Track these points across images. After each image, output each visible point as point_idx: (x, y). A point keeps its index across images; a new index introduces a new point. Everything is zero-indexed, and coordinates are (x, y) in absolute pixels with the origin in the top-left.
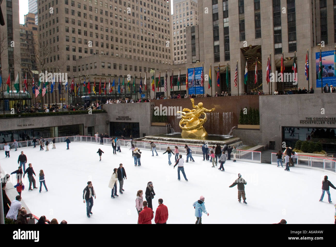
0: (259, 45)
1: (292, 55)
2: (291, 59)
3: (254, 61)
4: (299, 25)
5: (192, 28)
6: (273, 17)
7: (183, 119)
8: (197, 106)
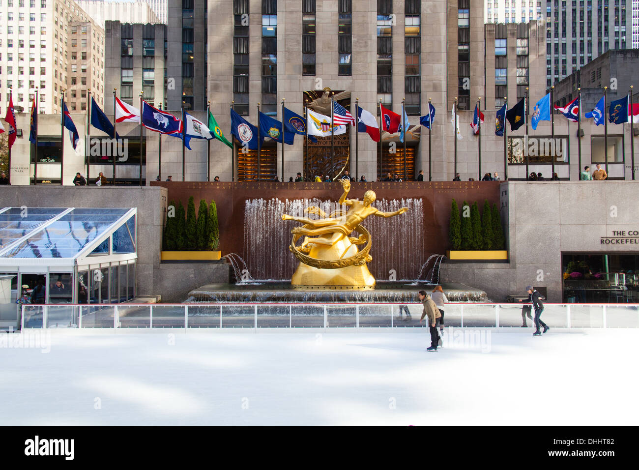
0: (348, 90)
2: (409, 129)
4: (426, 63)
5: (123, 27)
6: (377, 38)
7: (306, 238)
8: (355, 200)
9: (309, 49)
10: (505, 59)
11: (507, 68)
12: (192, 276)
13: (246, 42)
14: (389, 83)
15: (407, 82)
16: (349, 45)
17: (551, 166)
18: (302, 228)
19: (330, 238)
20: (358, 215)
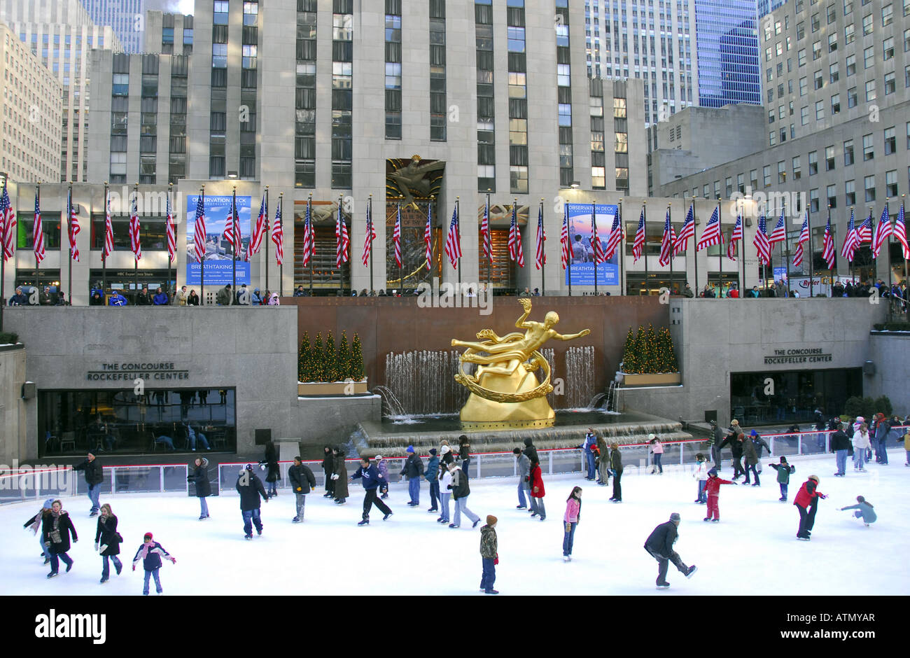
0: (441, 159)
4: (535, 131)
5: (116, 59)
6: (478, 97)
7: (480, 367)
8: (535, 323)
9: (394, 107)
10: (601, 121)
11: (603, 132)
13: (311, 94)
15: (513, 153)
16: (443, 105)
18: (474, 355)
19: (507, 367)
20: (538, 339)
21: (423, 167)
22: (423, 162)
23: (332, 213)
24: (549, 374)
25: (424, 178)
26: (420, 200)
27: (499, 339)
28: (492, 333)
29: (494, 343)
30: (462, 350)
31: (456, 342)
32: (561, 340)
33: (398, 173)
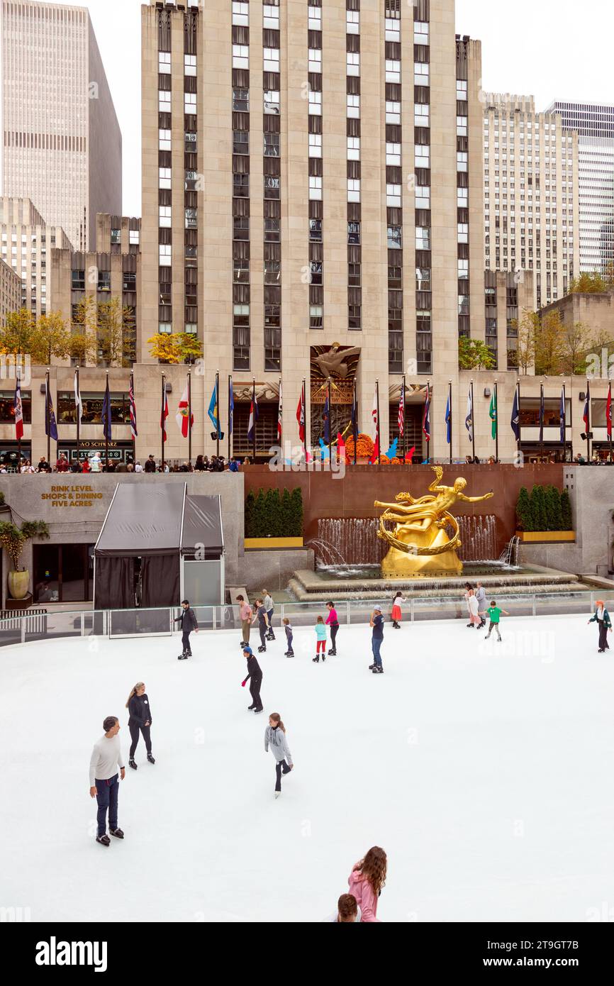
0: (357, 346)
1: (423, 380)
2: (420, 389)
3: (324, 381)
4: (438, 320)
5: (74, 257)
6: (389, 291)
7: (398, 524)
8: (446, 487)
10: (495, 309)
12: (278, 563)
13: (246, 290)
14: (400, 340)
15: (419, 339)
16: (359, 298)
17: (539, 429)
18: (393, 514)
19: (422, 525)
20: (448, 501)
21: (341, 352)
22: (342, 348)
23: (265, 392)
24: (458, 532)
25: (343, 362)
26: (338, 381)
27: (415, 501)
28: (408, 496)
29: (409, 504)
30: (382, 510)
31: (378, 503)
32: (468, 501)
33: (321, 358)
